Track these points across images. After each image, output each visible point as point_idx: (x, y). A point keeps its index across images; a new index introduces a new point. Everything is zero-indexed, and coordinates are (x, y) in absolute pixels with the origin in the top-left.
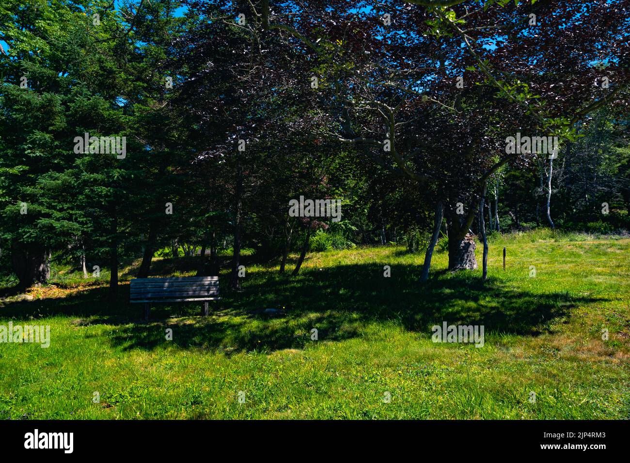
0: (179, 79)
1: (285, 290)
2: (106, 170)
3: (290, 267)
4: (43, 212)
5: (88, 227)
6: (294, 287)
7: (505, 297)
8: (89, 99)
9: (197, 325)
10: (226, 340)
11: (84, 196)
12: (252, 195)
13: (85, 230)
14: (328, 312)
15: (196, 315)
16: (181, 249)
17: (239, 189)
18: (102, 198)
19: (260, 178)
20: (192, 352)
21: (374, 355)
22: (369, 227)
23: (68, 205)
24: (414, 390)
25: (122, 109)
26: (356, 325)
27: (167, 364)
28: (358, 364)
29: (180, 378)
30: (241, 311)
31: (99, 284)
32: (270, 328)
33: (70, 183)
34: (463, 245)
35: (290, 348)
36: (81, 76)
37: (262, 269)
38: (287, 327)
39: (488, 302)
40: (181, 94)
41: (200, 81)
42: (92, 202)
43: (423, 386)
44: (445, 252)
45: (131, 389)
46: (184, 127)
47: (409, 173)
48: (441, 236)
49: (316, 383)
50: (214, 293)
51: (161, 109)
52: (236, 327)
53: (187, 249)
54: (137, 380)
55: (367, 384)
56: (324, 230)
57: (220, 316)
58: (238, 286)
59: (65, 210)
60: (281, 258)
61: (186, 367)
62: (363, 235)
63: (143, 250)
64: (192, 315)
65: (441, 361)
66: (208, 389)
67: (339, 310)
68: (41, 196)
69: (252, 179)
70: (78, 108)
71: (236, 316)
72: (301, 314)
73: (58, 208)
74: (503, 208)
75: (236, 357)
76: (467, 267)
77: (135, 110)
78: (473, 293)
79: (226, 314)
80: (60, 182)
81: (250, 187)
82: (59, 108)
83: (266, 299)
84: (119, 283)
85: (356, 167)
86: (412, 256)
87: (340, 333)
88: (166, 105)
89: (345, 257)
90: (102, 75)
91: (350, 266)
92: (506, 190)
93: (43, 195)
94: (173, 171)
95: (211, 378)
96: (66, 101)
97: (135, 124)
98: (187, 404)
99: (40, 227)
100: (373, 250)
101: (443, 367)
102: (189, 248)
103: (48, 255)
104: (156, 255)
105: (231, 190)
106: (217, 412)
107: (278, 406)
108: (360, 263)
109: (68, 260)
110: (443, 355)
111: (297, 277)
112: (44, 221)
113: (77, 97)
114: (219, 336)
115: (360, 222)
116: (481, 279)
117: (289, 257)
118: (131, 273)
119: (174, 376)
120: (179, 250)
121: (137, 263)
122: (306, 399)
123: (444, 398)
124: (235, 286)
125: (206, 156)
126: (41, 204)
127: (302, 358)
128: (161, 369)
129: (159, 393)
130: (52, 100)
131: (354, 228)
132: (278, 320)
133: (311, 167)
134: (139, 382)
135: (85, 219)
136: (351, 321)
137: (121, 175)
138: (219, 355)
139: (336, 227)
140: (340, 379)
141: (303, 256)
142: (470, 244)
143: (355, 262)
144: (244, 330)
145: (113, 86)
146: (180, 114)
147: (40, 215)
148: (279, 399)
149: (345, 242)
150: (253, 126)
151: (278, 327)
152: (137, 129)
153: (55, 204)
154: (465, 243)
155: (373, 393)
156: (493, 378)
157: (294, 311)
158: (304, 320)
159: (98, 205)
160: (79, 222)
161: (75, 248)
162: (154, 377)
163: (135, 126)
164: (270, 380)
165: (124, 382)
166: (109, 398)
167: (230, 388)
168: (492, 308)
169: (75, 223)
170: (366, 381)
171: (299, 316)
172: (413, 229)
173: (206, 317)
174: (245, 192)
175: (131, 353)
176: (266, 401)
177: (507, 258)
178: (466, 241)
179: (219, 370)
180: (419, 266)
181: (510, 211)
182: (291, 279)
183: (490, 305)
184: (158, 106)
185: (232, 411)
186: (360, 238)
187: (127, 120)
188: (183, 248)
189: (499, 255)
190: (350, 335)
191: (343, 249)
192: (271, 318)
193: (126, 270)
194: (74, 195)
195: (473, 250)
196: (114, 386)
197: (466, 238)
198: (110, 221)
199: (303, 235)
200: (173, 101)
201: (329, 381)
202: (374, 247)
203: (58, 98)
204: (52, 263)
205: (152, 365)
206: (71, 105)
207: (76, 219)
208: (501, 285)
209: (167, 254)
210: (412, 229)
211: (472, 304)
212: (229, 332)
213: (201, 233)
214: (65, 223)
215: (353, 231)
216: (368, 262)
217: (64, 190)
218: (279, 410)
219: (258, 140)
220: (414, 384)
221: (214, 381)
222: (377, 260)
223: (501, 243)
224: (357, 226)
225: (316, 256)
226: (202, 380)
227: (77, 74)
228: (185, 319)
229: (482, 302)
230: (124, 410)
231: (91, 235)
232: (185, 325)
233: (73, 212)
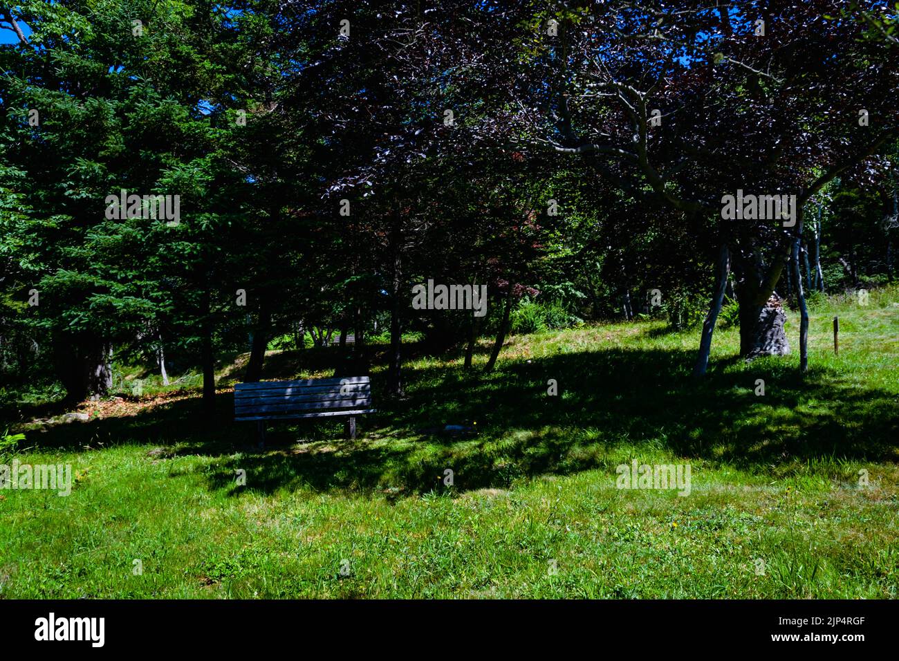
0: (295, 66)
1: (475, 395)
2: (188, 215)
3: (480, 359)
4: (96, 284)
5: (165, 306)
6: (488, 391)
7: (842, 399)
8: (158, 105)
9: (340, 454)
10: (386, 477)
11: (157, 258)
12: (416, 247)
13: (162, 309)
14: (546, 430)
15: (338, 437)
16: (308, 336)
17: (397, 238)
18: (185, 259)
19: (428, 218)
20: (334, 495)
21: (627, 497)
22: (605, 292)
23: (134, 273)
24: (698, 553)
25: (209, 119)
26: (593, 448)
27: (296, 516)
28: (601, 512)
29: (318, 536)
30: (407, 430)
31: (186, 394)
32: (454, 456)
33: (135, 237)
34: (765, 315)
35: (488, 488)
36: (143, 69)
37: (437, 364)
38: (481, 454)
39: (811, 408)
40: (298, 90)
41: (327, 67)
42: (170, 266)
43: (713, 547)
44: (733, 327)
45: (243, 556)
46: (305, 143)
47: (672, 201)
48: (725, 302)
49: (535, 542)
50: (363, 403)
51: (268, 116)
52: (400, 456)
53: (318, 337)
54: (252, 541)
55: (619, 544)
56: (531, 300)
57: (373, 439)
58: (399, 390)
59: (131, 280)
60: (465, 346)
61: (326, 520)
62: (594, 305)
63: (251, 338)
64: (331, 438)
65: (739, 505)
66: (361, 554)
67: (563, 424)
68: (92, 260)
69: (415, 221)
70: (141, 120)
71: (399, 439)
72: (502, 433)
73: (119, 278)
74: (828, 254)
75: (404, 502)
76: (773, 352)
77: (229, 119)
78: (786, 394)
79: (384, 436)
80: (119, 237)
81: (413, 233)
82: (111, 122)
83: (445, 410)
84: (217, 391)
85: (581, 195)
86: (677, 335)
87: (568, 462)
88: (277, 109)
89: (567, 341)
90: (175, 66)
91: (576, 354)
92: (833, 222)
93: (95, 259)
94: (291, 214)
95: (366, 537)
96: (122, 110)
97: (230, 141)
98: (331, 577)
99: (93, 308)
100: (612, 327)
101: (744, 515)
102: (321, 333)
103: (108, 352)
104: (270, 346)
105: (383, 241)
106: (378, 590)
107: (474, 579)
108: (591, 350)
109: (138, 357)
110: (741, 495)
111: (493, 375)
112: (98, 299)
113: (139, 102)
114: (376, 470)
115: (590, 283)
116: (797, 370)
117: (478, 344)
118: (233, 375)
119: (308, 534)
120: (305, 337)
121: (241, 361)
122: (520, 568)
123: (748, 567)
124: (395, 391)
125: (343, 185)
126: (94, 272)
127: (508, 503)
128: (288, 523)
129: (286, 561)
130: (101, 110)
131: (579, 294)
132: (465, 443)
133: (509, 198)
134: (255, 544)
135: (160, 293)
136: (586, 443)
137: (212, 222)
138: (378, 501)
139: (551, 294)
140: (572, 536)
141: (500, 340)
142: (777, 314)
143: (583, 349)
144: (413, 460)
145: (193, 83)
146: (299, 121)
147: (92, 289)
148: (475, 569)
149: (566, 317)
150: (417, 133)
151: (466, 454)
152: (233, 149)
153: (114, 272)
154: (767, 312)
155: (629, 558)
156: (831, 533)
157: (491, 427)
158: (508, 442)
159: (179, 271)
160: (152, 299)
161: (148, 339)
162: (276, 537)
163: (231, 145)
164: (460, 539)
165: (231, 545)
166: (209, 570)
167: (397, 551)
168: (821, 418)
169: (145, 300)
170: (616, 539)
171: (499, 436)
172: (679, 291)
173: (353, 440)
174: (407, 242)
175: (241, 499)
176: (455, 573)
177: (840, 335)
178: (769, 309)
179: (378, 523)
180: (689, 352)
181: (842, 257)
182: (483, 378)
183: (816, 412)
184: (264, 112)
185: (401, 588)
186: (589, 310)
187: (218, 135)
188: (312, 334)
189: (825, 331)
190: (584, 465)
191: (564, 328)
192: (455, 441)
193: (227, 371)
194: (142, 257)
195: (781, 323)
196: (217, 550)
197: (769, 304)
198: (198, 295)
199: (498, 308)
200: (286, 102)
201: (554, 540)
202: (613, 323)
203: (110, 106)
204: (115, 363)
205: (273, 517)
206: (131, 115)
207: (147, 293)
208: (833, 379)
209: (285, 345)
210: (677, 292)
211: (785, 412)
212: (390, 463)
213: (339, 310)
214: (131, 300)
215: (578, 298)
216: (605, 347)
217: (126, 250)
218: (477, 586)
219: (424, 156)
220: (697, 543)
221: (371, 541)
222: (619, 345)
223: (827, 310)
224: (584, 290)
225: (520, 342)
226: (353, 540)
227: (137, 66)
228: (320, 445)
229: (803, 409)
230: (233, 590)
231: (171, 317)
232: (320, 453)
233: (143, 283)
